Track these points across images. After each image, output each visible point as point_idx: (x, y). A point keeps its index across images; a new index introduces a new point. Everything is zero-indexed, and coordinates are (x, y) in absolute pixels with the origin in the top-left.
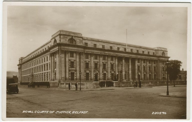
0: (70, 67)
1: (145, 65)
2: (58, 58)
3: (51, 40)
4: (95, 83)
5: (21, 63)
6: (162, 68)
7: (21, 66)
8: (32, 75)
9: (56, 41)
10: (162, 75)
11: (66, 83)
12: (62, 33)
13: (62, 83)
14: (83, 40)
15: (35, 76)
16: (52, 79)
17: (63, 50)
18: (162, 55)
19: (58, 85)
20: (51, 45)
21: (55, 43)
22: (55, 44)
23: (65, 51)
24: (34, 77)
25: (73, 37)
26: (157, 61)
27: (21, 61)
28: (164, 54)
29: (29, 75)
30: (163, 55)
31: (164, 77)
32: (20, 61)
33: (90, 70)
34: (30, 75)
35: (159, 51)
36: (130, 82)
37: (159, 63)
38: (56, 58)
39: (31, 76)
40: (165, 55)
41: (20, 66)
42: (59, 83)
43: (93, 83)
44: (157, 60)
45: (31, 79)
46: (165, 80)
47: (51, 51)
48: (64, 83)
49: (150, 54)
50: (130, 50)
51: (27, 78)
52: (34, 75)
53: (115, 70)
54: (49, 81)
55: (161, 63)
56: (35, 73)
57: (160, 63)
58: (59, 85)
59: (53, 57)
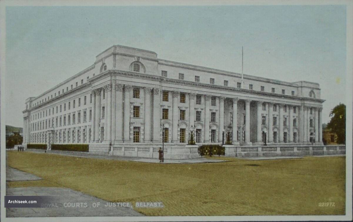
0: (132, 116)
1: (277, 115)
2: (109, 99)
3: (95, 63)
4: (190, 148)
5: (29, 107)
6: (309, 120)
7: (30, 114)
8: (52, 131)
9: (106, 66)
10: (309, 133)
11: (125, 148)
12: (118, 51)
13: (116, 148)
14: (159, 65)
15: (58, 133)
16: (94, 139)
17: (120, 83)
18: (309, 97)
19: (107, 151)
20: (94, 75)
21: (103, 69)
22: (103, 71)
23: (124, 85)
24: (56, 135)
25: (140, 59)
26: (299, 107)
27: (30, 104)
28: (313, 95)
29: (45, 130)
30: (311, 96)
31: (312, 137)
32: (28, 104)
33: (171, 122)
34: (49, 131)
35: (303, 88)
36: (257, 147)
37: (304, 110)
38: (104, 98)
39: (50, 134)
40: (314, 97)
41: (27, 113)
42: (110, 147)
43: (186, 148)
44: (300, 105)
45: (50, 138)
46: (314, 144)
47: (93, 85)
48: (121, 148)
49: (286, 94)
50: (248, 86)
51: (41, 136)
52: (57, 131)
53: (218, 124)
54: (88, 143)
55: (308, 111)
56: (59, 128)
57: (306, 112)
58: (110, 150)
59: (97, 97)
